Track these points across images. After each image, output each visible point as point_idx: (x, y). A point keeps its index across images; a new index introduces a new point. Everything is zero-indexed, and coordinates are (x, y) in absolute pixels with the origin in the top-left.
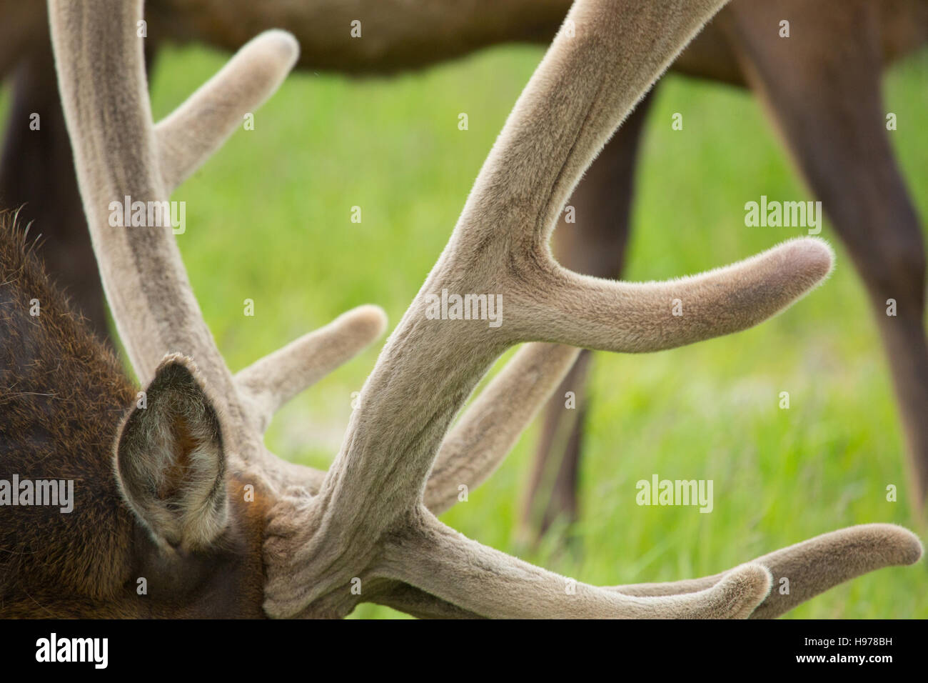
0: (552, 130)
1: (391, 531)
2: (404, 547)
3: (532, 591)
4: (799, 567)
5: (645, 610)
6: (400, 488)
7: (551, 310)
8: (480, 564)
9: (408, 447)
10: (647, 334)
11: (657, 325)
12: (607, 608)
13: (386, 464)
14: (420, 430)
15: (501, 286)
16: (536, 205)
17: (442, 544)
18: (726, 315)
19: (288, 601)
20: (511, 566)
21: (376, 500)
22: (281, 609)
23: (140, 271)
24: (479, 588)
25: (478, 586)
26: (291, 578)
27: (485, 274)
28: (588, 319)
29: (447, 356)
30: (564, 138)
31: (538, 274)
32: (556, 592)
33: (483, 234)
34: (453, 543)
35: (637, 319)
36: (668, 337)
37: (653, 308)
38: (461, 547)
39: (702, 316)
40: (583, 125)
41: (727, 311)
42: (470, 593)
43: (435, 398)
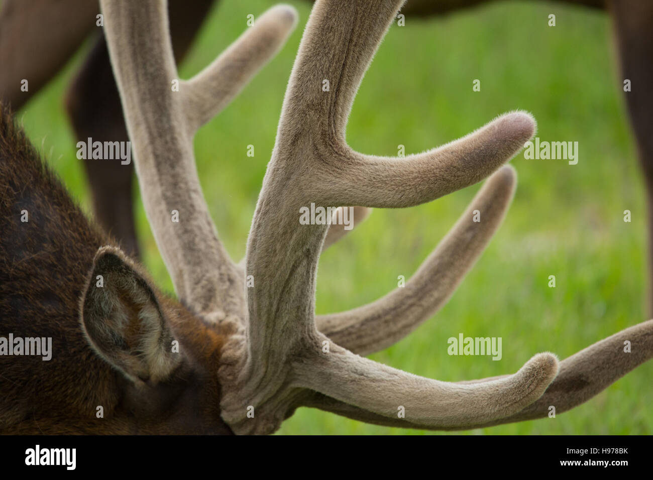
0: (326, 52)
1: (293, 353)
2: (306, 364)
3: (390, 387)
4: (609, 353)
5: (468, 394)
6: (287, 322)
7: (344, 182)
8: (356, 372)
9: (283, 291)
10: (407, 193)
11: (413, 185)
12: (441, 395)
13: (271, 305)
14: (287, 278)
15: (311, 168)
16: (326, 108)
17: (332, 360)
18: (459, 173)
19: (236, 410)
20: (378, 371)
21: (273, 331)
22: (232, 417)
23: (162, 185)
24: (356, 389)
25: (355, 387)
26: (237, 393)
27: (300, 161)
28: (368, 186)
29: (287, 222)
30: (337, 57)
31: (335, 157)
32: (406, 386)
33: (293, 132)
34: (339, 358)
35: (399, 183)
36: (421, 194)
37: (409, 174)
38: (345, 360)
39: (443, 176)
40: (348, 46)
41: (459, 170)
42: (351, 393)
43: (288, 253)
